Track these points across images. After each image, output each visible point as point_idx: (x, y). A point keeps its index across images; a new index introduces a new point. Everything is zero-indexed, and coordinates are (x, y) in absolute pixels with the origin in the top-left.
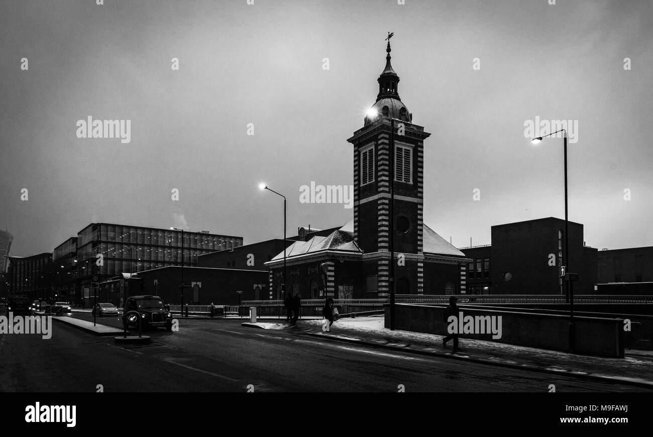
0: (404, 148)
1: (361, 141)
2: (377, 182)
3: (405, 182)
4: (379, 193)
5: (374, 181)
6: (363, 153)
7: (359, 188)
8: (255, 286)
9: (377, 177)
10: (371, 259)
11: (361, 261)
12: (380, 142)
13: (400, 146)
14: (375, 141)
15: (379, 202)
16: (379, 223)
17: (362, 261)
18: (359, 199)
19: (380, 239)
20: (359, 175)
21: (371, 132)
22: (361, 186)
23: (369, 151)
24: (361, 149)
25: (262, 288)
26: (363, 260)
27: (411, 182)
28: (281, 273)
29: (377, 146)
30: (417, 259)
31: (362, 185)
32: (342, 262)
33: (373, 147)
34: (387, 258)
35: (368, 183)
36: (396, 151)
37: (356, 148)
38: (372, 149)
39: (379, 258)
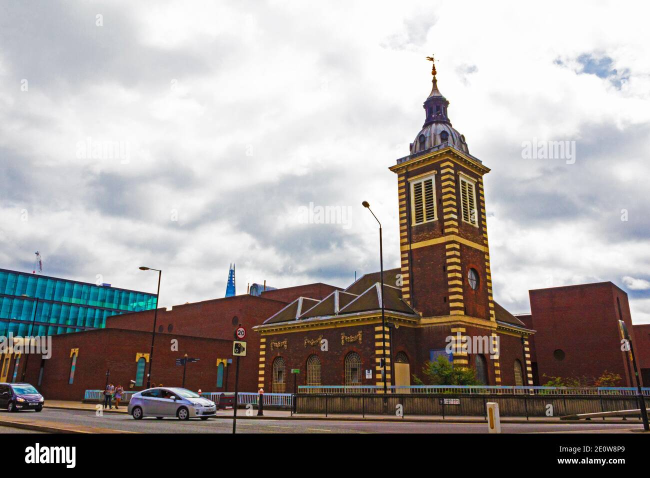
0: (467, 182)
1: (410, 170)
2: (441, 220)
3: (471, 224)
4: (443, 234)
5: (436, 218)
6: (415, 185)
7: (410, 227)
8: (219, 361)
9: (441, 214)
10: (437, 325)
11: (418, 327)
12: (443, 172)
13: (464, 180)
14: (436, 170)
15: (447, 247)
16: (450, 275)
17: (421, 328)
18: (410, 242)
19: (451, 297)
20: (409, 211)
21: (430, 158)
22: (412, 225)
23: (425, 182)
24: (412, 179)
25: (228, 364)
26: (422, 326)
27: (477, 225)
28: (285, 342)
29: (438, 177)
30: (491, 327)
31: (414, 224)
32: (397, 327)
33: (433, 178)
34: (464, 324)
35: (425, 221)
36: (461, 185)
37: (403, 178)
38: (431, 180)
39: (453, 323)
